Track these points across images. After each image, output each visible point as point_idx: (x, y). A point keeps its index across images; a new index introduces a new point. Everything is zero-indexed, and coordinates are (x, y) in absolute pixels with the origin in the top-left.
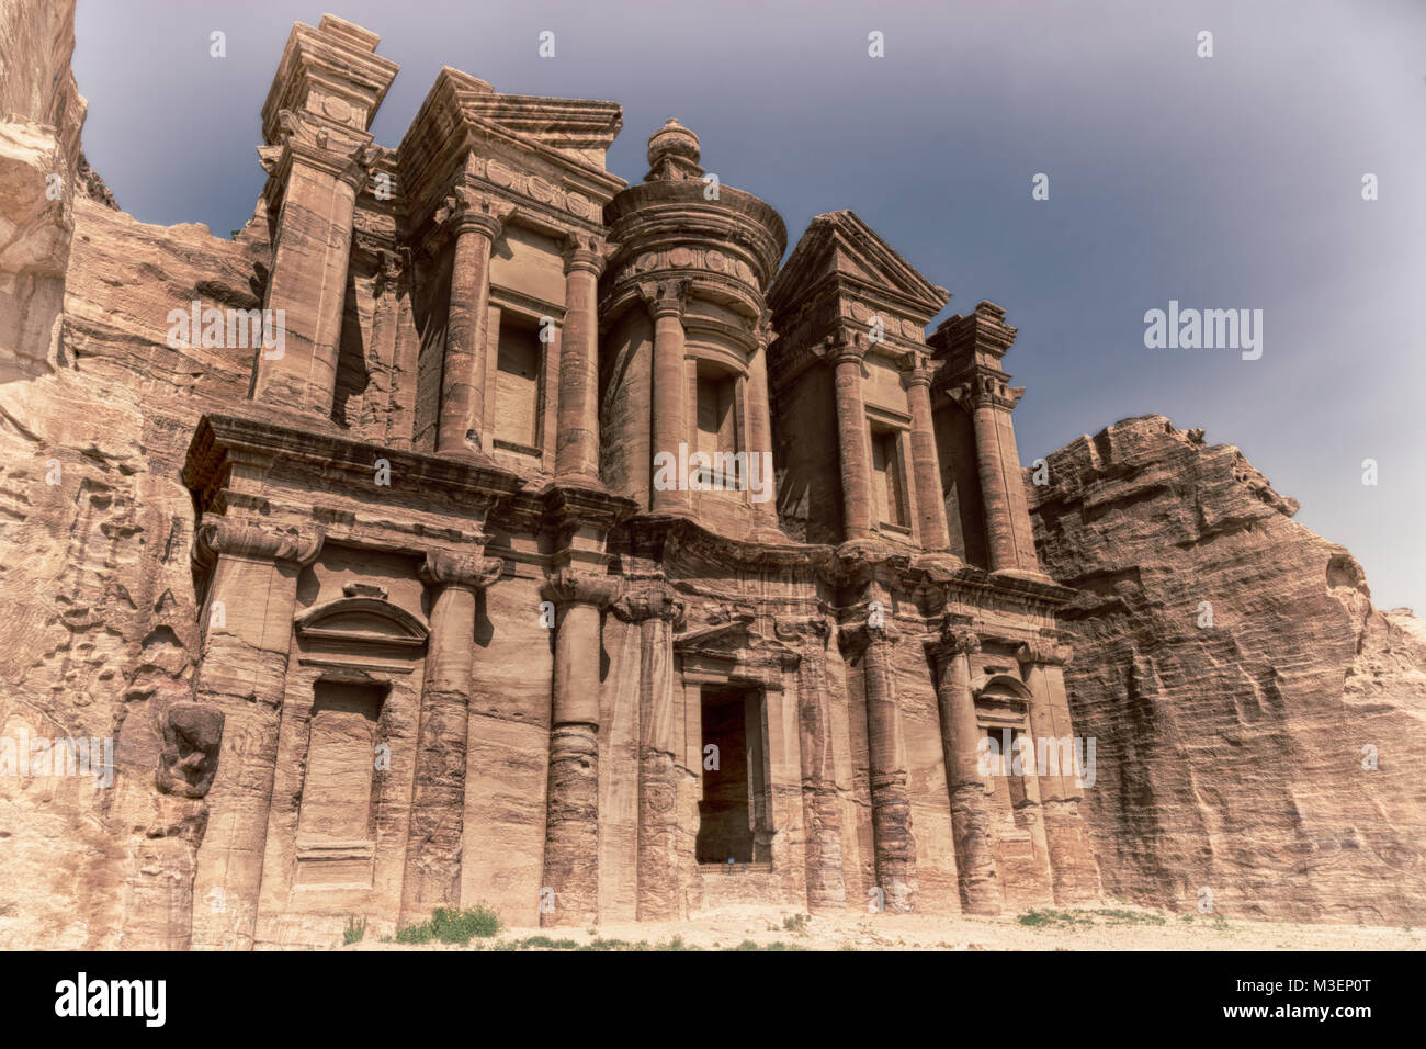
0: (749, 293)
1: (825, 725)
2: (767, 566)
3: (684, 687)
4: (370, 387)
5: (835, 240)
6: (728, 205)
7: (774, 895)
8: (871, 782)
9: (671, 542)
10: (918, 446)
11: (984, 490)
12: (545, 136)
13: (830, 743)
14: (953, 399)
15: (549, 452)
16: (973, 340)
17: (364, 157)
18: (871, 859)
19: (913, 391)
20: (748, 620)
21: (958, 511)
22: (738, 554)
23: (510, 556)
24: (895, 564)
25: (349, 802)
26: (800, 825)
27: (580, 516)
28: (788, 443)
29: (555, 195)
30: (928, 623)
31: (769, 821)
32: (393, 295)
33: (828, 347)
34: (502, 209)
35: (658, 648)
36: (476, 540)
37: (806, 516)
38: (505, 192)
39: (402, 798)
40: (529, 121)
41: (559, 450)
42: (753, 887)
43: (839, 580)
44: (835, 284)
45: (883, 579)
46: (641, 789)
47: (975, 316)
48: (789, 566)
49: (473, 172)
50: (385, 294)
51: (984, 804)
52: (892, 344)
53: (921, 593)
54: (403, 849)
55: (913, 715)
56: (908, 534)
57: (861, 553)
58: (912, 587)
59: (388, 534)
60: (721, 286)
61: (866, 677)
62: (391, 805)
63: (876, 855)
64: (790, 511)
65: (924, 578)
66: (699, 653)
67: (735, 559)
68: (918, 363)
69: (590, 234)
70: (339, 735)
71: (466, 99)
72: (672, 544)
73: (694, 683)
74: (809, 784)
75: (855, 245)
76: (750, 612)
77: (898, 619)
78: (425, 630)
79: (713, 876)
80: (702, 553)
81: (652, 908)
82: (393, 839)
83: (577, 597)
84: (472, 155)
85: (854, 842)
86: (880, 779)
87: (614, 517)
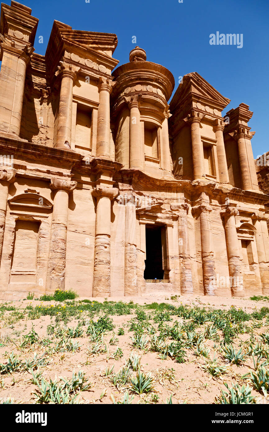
0: (161, 99)
1: (187, 237)
2: (167, 187)
3: (140, 225)
4: (40, 133)
5: (191, 82)
6: (154, 69)
7: (170, 289)
8: (202, 255)
9: (135, 178)
10: (218, 151)
11: (241, 165)
12: (91, 45)
13: (188, 243)
14: (231, 136)
15: (94, 150)
16: (238, 116)
17: (27, 50)
18: (202, 279)
19: (218, 132)
20: (162, 204)
21: (232, 173)
22: (158, 183)
23: (80, 182)
24: (210, 186)
25: (29, 258)
26: (178, 268)
27: (103, 169)
28: (177, 152)
29: (95, 66)
30: (222, 207)
31: (168, 267)
32: (46, 104)
33: (189, 118)
34: (76, 69)
35: (130, 212)
36: (68, 176)
37: (182, 174)
38: (77, 64)
39: (45, 256)
40: (85, 40)
41: (97, 149)
42: (163, 287)
43: (192, 193)
44: (191, 97)
45: (206, 191)
46: (125, 256)
47: (239, 108)
48: (175, 187)
49: (66, 57)
50: (44, 104)
51: (239, 263)
52: (211, 117)
53: (219, 197)
54: (46, 272)
55: (216, 235)
56: (215, 178)
57: (199, 183)
58: (216, 195)
59: (38, 173)
60: (152, 97)
61: (201, 223)
62: (41, 258)
63: (203, 278)
64: (177, 173)
65: (220, 192)
66: (144, 214)
67: (157, 185)
68: (219, 123)
69: (106, 79)
70: (26, 237)
71: (62, 31)
72: (135, 179)
73: (143, 224)
74: (181, 255)
75: (198, 84)
76: (161, 201)
77: (212, 205)
78: (51, 204)
79: (150, 283)
80: (146, 183)
81: (129, 292)
82: (43, 269)
83: (102, 195)
84: (66, 51)
85: (196, 274)
86: (205, 254)
87: (114, 169)
